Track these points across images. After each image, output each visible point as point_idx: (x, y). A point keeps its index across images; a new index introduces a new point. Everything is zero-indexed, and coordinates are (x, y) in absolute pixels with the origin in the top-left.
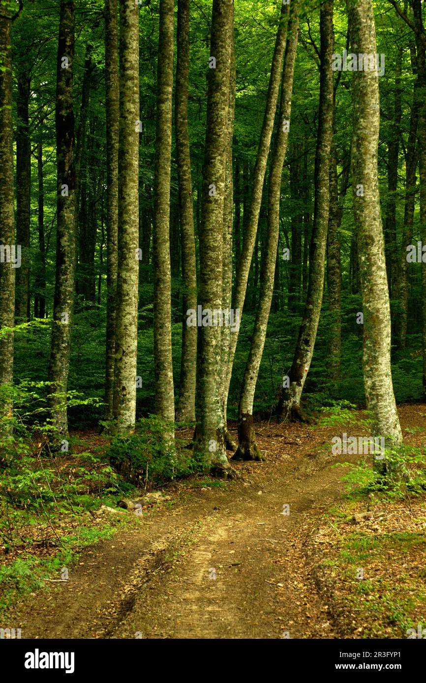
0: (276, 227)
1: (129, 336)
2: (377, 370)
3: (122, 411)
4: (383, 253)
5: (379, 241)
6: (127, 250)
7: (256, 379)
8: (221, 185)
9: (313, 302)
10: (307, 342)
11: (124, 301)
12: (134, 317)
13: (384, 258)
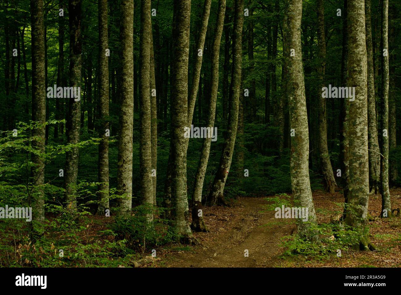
0: (217, 79)
1: (128, 150)
2: (300, 172)
3: (123, 200)
4: (304, 94)
5: (302, 86)
6: (126, 92)
7: (203, 178)
8: (186, 50)
9: (232, 128)
10: (228, 154)
11: (124, 127)
12: (131, 137)
13: (305, 98)
